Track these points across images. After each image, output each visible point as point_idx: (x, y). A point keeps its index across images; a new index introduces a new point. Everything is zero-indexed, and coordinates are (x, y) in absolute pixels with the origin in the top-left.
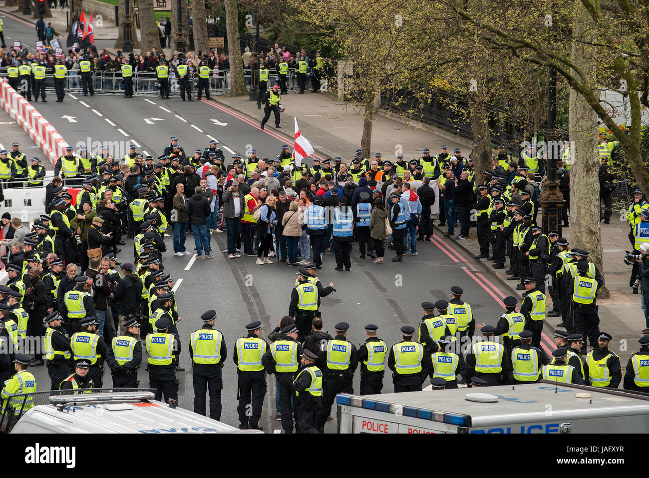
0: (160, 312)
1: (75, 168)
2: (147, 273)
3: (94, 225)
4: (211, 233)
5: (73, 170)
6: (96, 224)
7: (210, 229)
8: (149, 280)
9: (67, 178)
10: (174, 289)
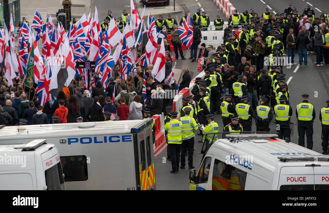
0: (280, 94)
1: (238, 20)
2: (275, 74)
3: (247, 49)
4: (308, 53)
5: (237, 21)
6: (248, 48)
7: (307, 51)
8: (275, 78)
9: (234, 25)
10: (288, 83)
